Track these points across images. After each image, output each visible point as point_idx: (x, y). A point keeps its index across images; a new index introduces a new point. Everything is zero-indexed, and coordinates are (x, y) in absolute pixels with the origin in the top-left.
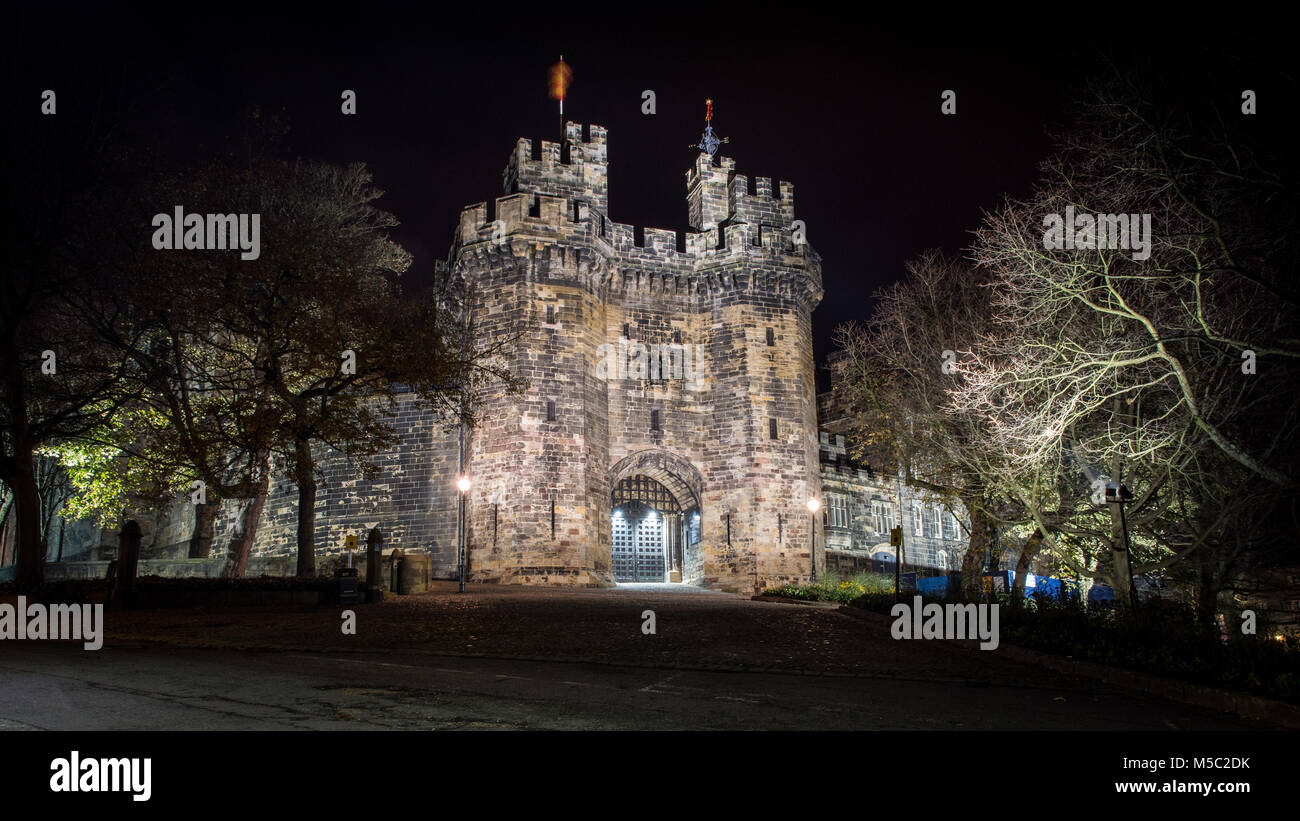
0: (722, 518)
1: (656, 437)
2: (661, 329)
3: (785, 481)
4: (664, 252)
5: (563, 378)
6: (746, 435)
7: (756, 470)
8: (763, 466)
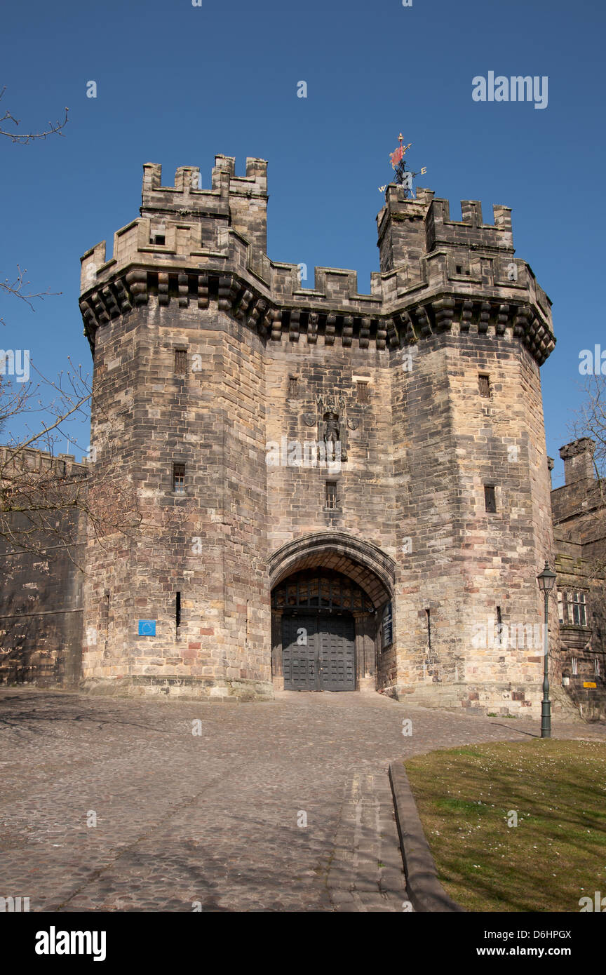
0: (420, 614)
1: (332, 516)
2: (340, 386)
3: (507, 566)
4: (342, 293)
5: (193, 438)
6: (453, 508)
7: (467, 553)
8: (476, 546)
